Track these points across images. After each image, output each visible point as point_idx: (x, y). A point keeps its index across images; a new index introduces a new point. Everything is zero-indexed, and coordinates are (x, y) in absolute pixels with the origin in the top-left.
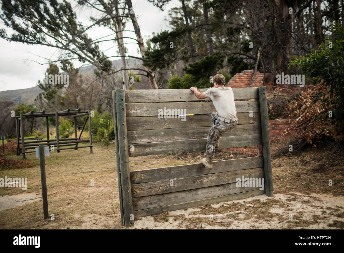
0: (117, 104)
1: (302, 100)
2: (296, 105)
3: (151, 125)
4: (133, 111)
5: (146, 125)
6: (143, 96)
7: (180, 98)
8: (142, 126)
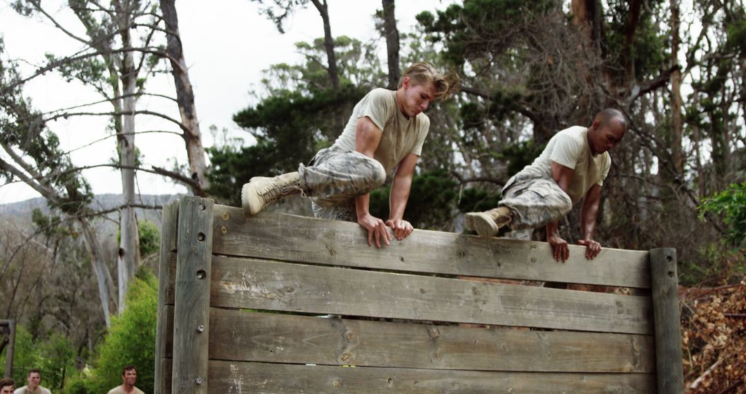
2: (686, 340)
3: (294, 346)
4: (234, 287)
5: (277, 344)
6: (273, 237)
7: (402, 260)
8: (261, 347)
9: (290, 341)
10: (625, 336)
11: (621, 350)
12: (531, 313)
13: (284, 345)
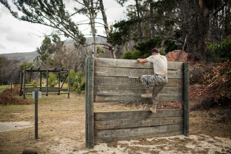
0: (89, 67)
1: (213, 72)
4: (98, 72)
6: (106, 63)
7: (131, 66)
8: (104, 83)
10: (177, 79)
13: (108, 82)
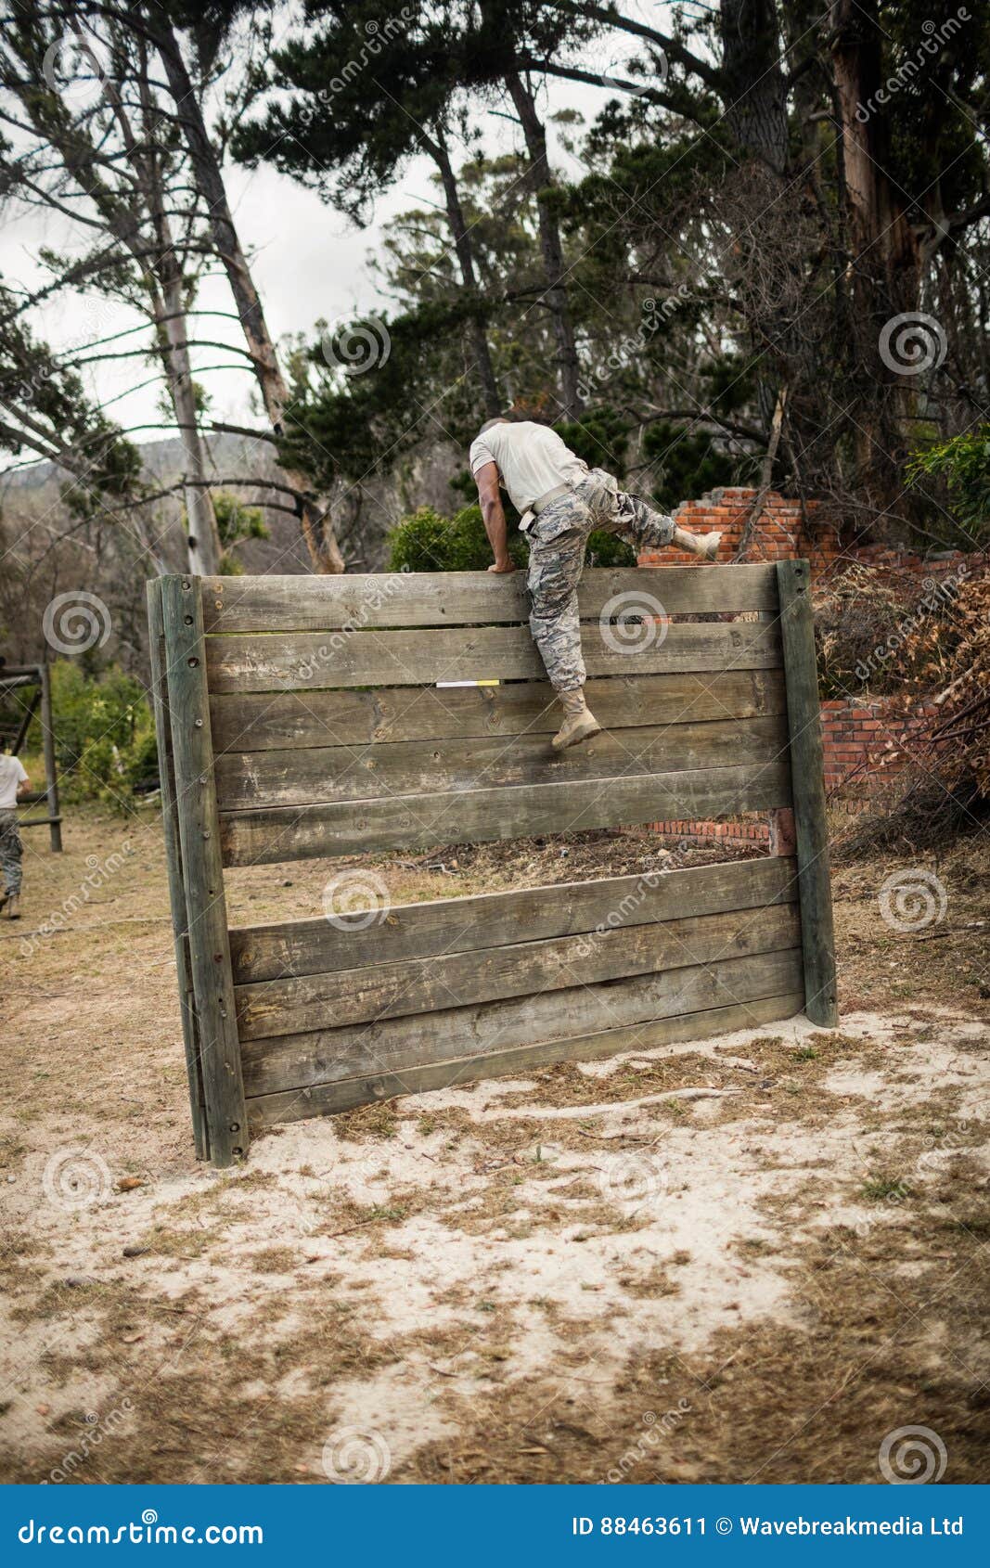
0: (169, 638)
1: (960, 615)
2: (935, 637)
3: (316, 727)
4: (237, 669)
5: (295, 727)
6: (279, 605)
7: (443, 611)
8: (277, 733)
9: (311, 723)
10: (743, 674)
11: (739, 690)
12: (613, 658)
13: (304, 727)
